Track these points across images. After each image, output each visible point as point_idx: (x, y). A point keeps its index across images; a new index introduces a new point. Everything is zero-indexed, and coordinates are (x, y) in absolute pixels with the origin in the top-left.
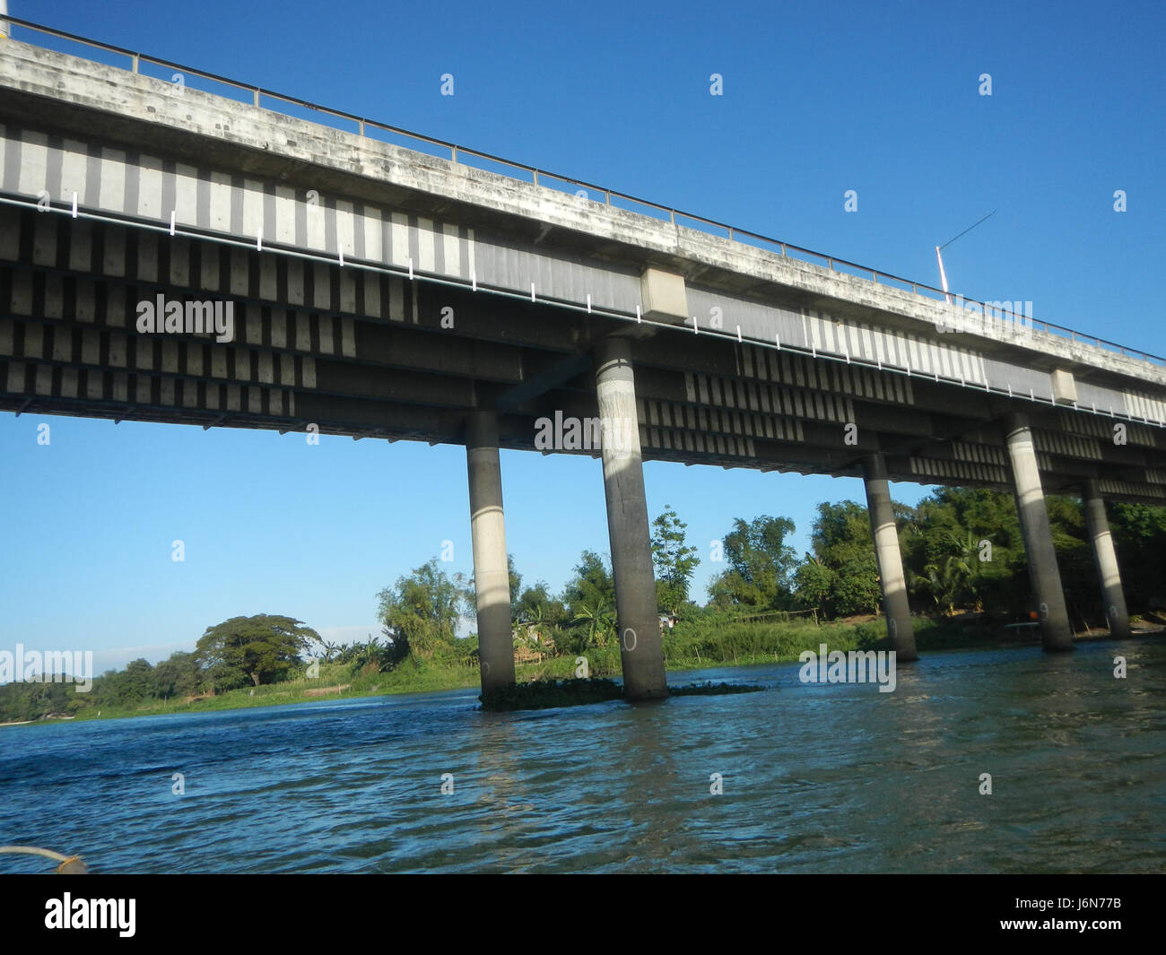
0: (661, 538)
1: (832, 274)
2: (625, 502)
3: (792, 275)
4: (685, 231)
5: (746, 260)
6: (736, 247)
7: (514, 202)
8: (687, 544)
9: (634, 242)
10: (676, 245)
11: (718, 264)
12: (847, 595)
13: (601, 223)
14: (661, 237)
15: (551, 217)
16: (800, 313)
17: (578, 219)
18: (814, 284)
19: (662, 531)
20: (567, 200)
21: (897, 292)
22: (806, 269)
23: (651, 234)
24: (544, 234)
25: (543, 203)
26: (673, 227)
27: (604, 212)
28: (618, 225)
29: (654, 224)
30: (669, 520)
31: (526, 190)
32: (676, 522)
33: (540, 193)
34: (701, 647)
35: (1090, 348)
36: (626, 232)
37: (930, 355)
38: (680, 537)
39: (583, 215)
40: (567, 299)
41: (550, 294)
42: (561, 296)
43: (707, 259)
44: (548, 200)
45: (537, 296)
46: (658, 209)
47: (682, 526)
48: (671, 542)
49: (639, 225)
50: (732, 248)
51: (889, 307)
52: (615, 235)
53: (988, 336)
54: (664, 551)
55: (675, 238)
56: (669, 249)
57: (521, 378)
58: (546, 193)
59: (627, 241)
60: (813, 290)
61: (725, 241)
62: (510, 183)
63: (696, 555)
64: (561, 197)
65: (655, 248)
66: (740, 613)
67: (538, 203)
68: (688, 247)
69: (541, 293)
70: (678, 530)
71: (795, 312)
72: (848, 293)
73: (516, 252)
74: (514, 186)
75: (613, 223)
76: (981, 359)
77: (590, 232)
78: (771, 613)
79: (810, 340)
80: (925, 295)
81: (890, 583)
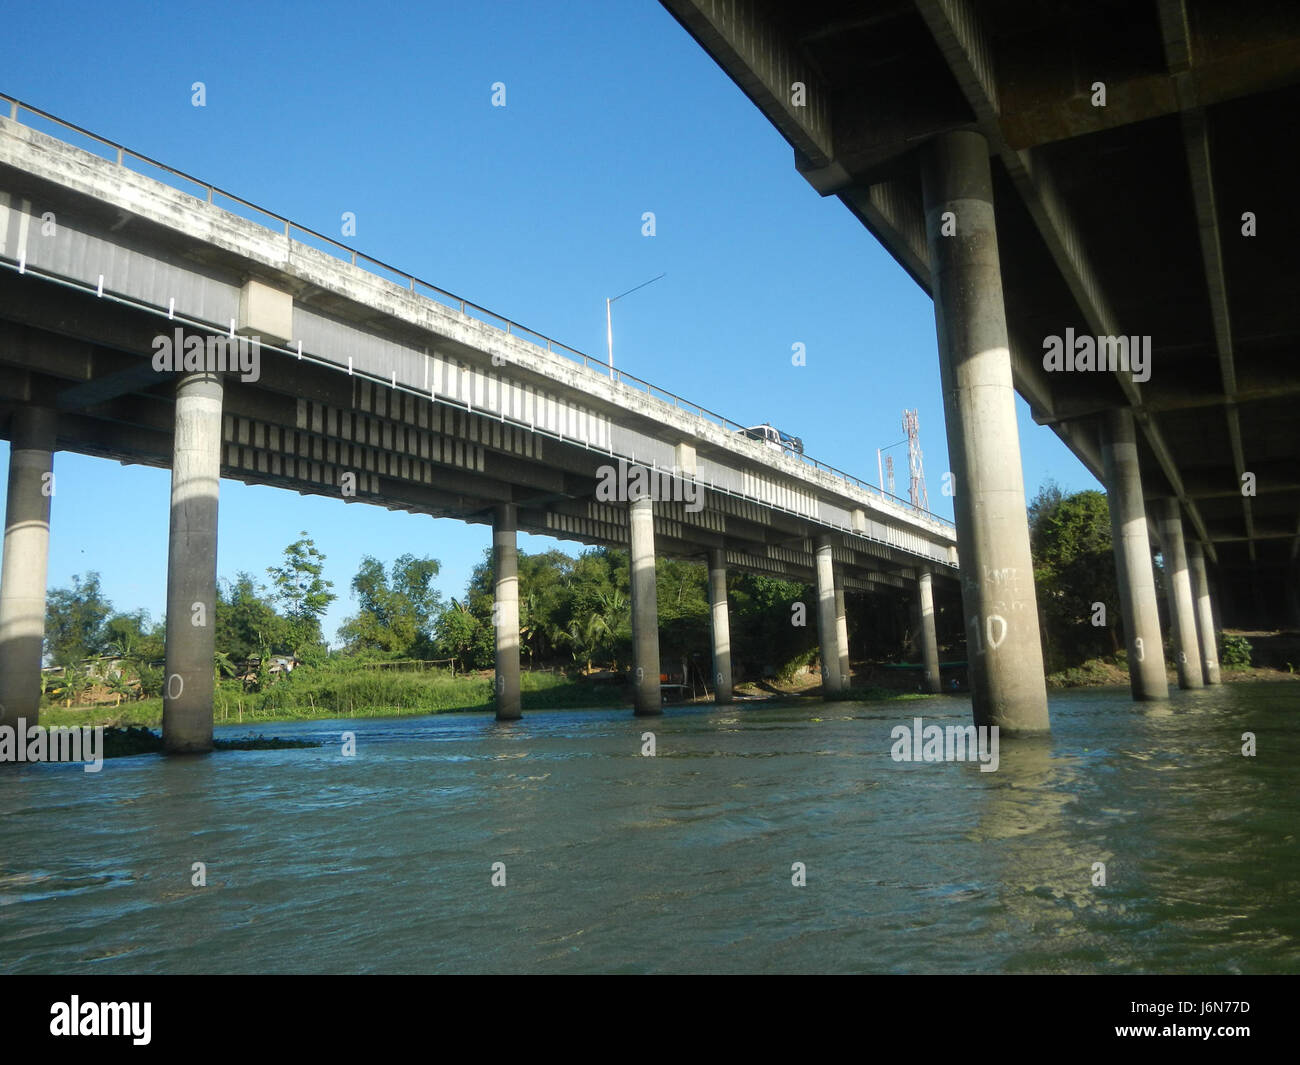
1: (462, 318)
2: (191, 533)
3: (417, 312)
4: (299, 247)
5: (367, 289)
6: (357, 273)
7: (88, 180)
8: (321, 577)
9: (235, 250)
10: (286, 260)
11: (333, 289)
12: (488, 646)
13: (197, 222)
14: (270, 249)
15: (133, 205)
16: (423, 352)
17: (168, 212)
18: (439, 325)
19: (295, 560)
20: (157, 190)
21: (529, 346)
22: (433, 308)
23: (258, 244)
24: (124, 221)
25: (124, 187)
26: (286, 240)
27: (202, 211)
28: (218, 227)
29: (262, 233)
30: (304, 548)
31: (105, 169)
32: (312, 552)
33: (122, 175)
34: (318, 695)
35: (715, 426)
36: (227, 237)
37: (557, 413)
38: (315, 571)
39: (175, 208)
40: (144, 299)
41: (123, 292)
42: (137, 296)
43: (321, 281)
44: (132, 185)
45: (105, 291)
46: (272, 218)
47: (322, 557)
49: (244, 231)
50: (352, 273)
51: (518, 361)
52: (212, 238)
53: (616, 403)
55: (287, 254)
56: (276, 263)
57: (89, 375)
58: (131, 176)
59: (226, 247)
60: (438, 331)
61: (346, 264)
62: (84, 157)
63: (331, 591)
64: (149, 184)
65: (260, 260)
66: (371, 659)
67: (118, 186)
68: (300, 264)
69: (110, 288)
70: (314, 560)
71: (418, 351)
72: (476, 340)
73: (85, 236)
74: (90, 161)
75: (212, 224)
76: (609, 424)
77: (180, 229)
78: (404, 661)
79: (431, 383)
80: (557, 353)
81: (504, 638)
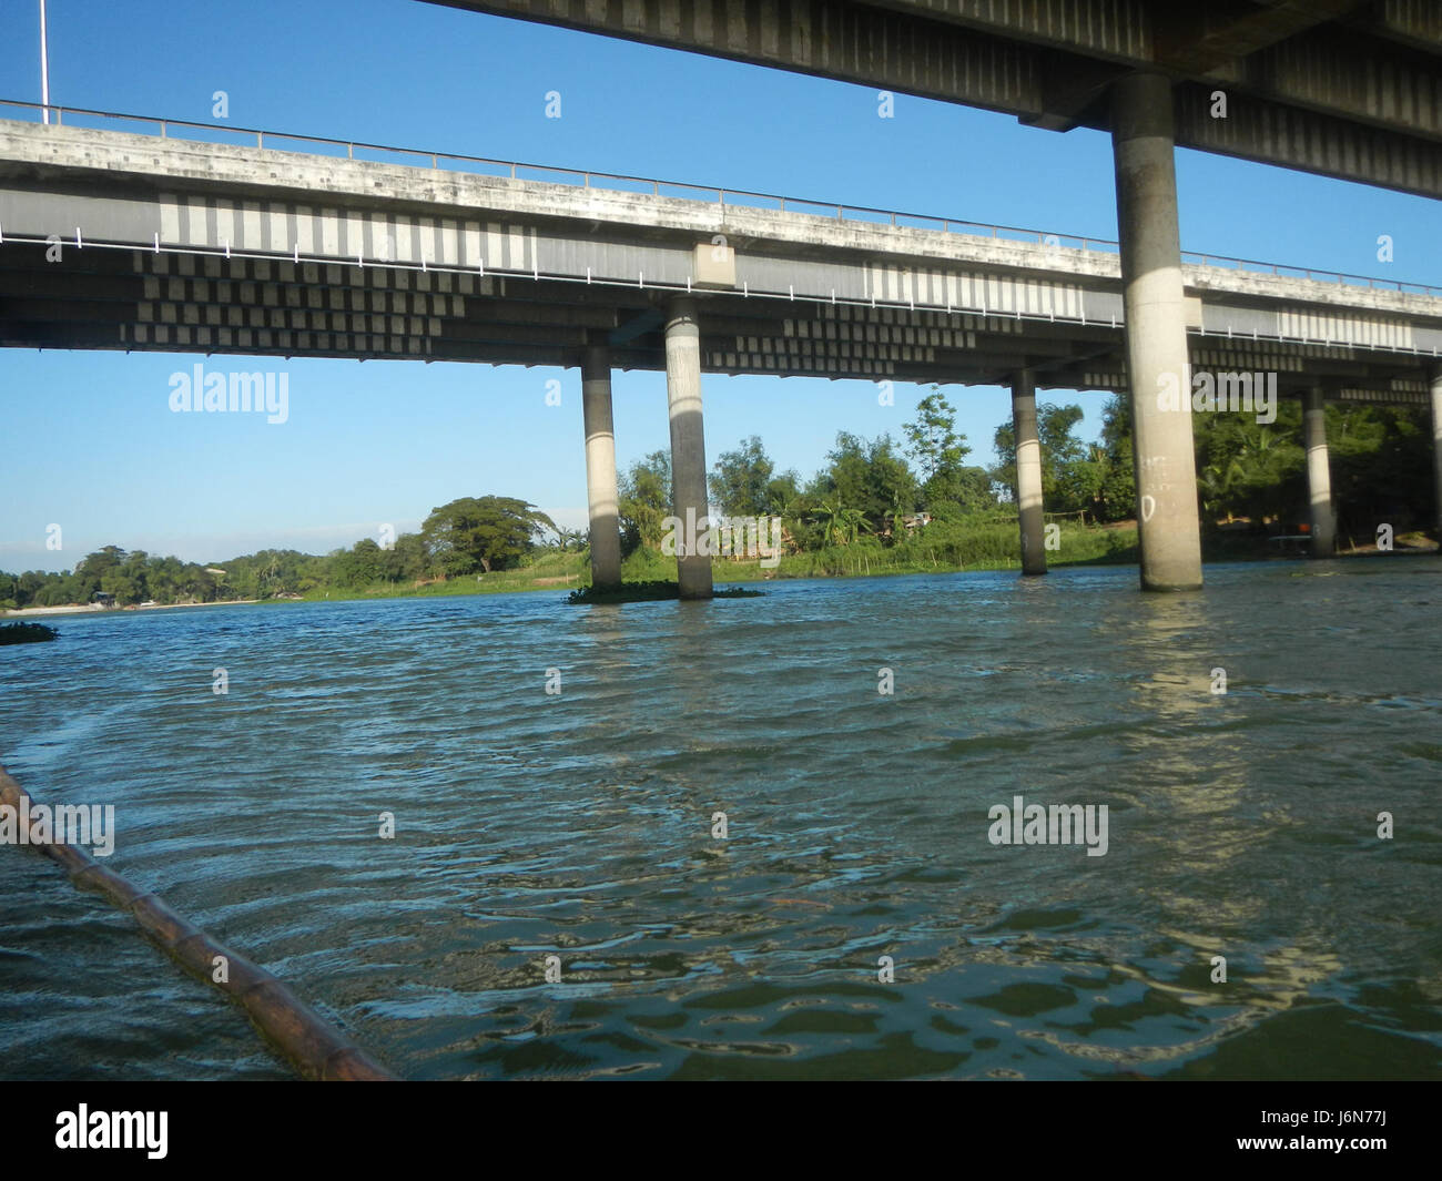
0: (924, 424)
1: (892, 230)
3: (846, 235)
4: (732, 208)
5: (795, 228)
6: (785, 216)
7: (566, 206)
8: (955, 431)
9: (678, 226)
10: (722, 222)
11: (764, 236)
12: (1118, 497)
13: (646, 214)
14: (705, 218)
15: (599, 214)
16: (861, 266)
17: (626, 212)
18: (869, 242)
19: (927, 415)
20: (615, 197)
21: (969, 239)
22: (862, 228)
23: (697, 216)
24: (597, 227)
25: (591, 201)
26: (720, 206)
27: (650, 203)
28: (665, 212)
29: (699, 206)
30: (935, 403)
31: (576, 194)
32: (943, 406)
33: (588, 193)
36: (672, 218)
37: (1014, 294)
38: (948, 424)
39: (630, 207)
40: (620, 278)
41: (605, 276)
42: (615, 276)
43: (753, 232)
44: (597, 200)
45: (593, 278)
46: (705, 191)
47: (952, 411)
48: (936, 429)
49: (684, 209)
50: (781, 218)
51: (957, 255)
52: (660, 222)
53: (1081, 272)
54: (927, 438)
55: (721, 216)
56: (713, 227)
57: (616, 324)
58: (595, 193)
59: (671, 226)
60: (867, 248)
61: (774, 211)
62: (562, 189)
63: (966, 444)
64: (609, 195)
65: (700, 229)
66: (1002, 513)
67: (587, 203)
68: (734, 223)
69: (596, 275)
70: (944, 414)
71: (856, 266)
72: (909, 246)
73: (574, 242)
74: (566, 191)
75: (659, 211)
76: (1081, 292)
77: (635, 222)
79: (871, 291)
80: (1003, 238)
81: (1025, 498)
